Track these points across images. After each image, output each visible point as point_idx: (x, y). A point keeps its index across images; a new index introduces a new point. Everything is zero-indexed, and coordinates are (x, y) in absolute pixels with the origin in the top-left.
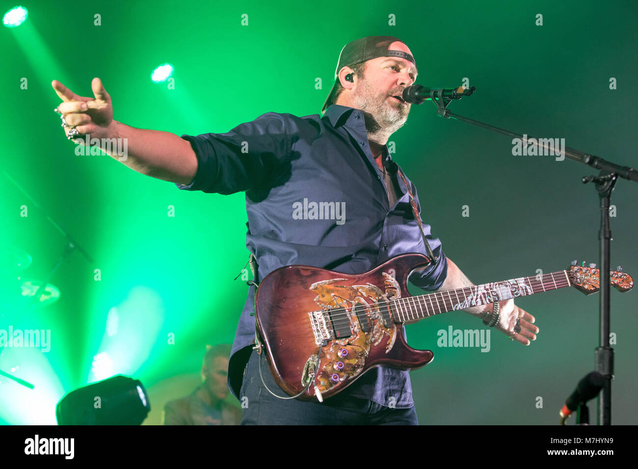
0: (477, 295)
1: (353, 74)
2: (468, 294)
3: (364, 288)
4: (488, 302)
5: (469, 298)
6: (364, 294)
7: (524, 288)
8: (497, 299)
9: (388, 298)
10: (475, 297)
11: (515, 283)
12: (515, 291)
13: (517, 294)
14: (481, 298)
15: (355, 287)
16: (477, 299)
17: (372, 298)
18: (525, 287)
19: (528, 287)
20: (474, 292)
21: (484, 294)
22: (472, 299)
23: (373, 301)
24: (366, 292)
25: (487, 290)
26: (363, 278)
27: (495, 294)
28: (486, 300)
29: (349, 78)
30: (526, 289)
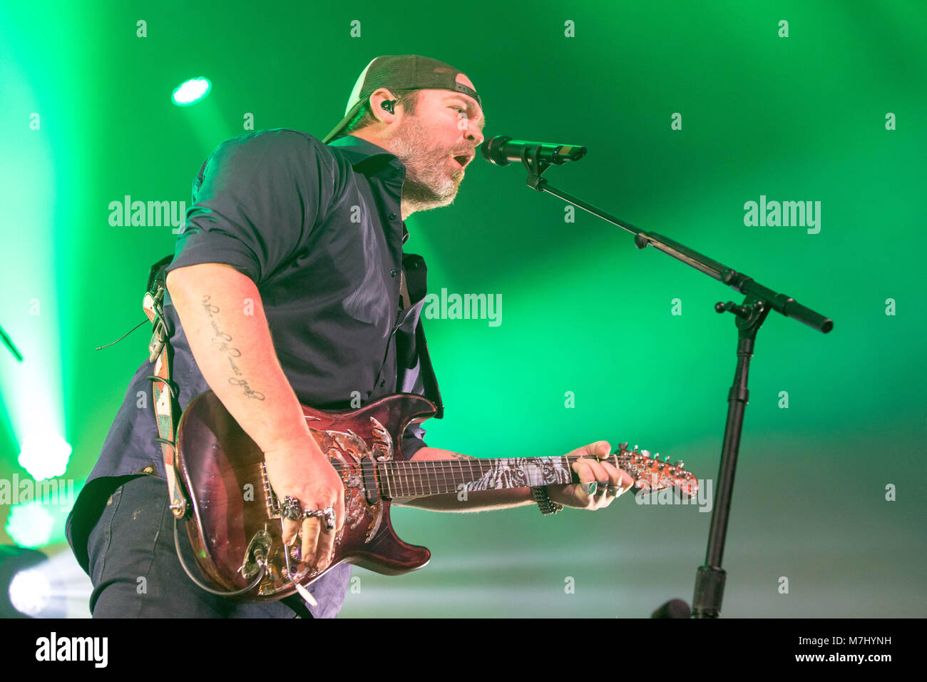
0: (498, 474)
1: (394, 102)
2: (486, 469)
3: (343, 436)
4: (512, 487)
5: (487, 475)
6: (342, 445)
7: (560, 472)
8: (523, 482)
9: (376, 457)
10: (495, 475)
11: (549, 462)
12: (548, 475)
13: (550, 480)
14: (503, 477)
15: (330, 432)
16: (497, 478)
17: (352, 455)
18: (562, 471)
19: (565, 471)
20: (494, 466)
21: (507, 472)
22: (491, 478)
23: (353, 459)
24: (345, 443)
25: (511, 466)
26: (343, 421)
27: (522, 475)
28: (509, 482)
29: (388, 105)
30: (563, 473)
